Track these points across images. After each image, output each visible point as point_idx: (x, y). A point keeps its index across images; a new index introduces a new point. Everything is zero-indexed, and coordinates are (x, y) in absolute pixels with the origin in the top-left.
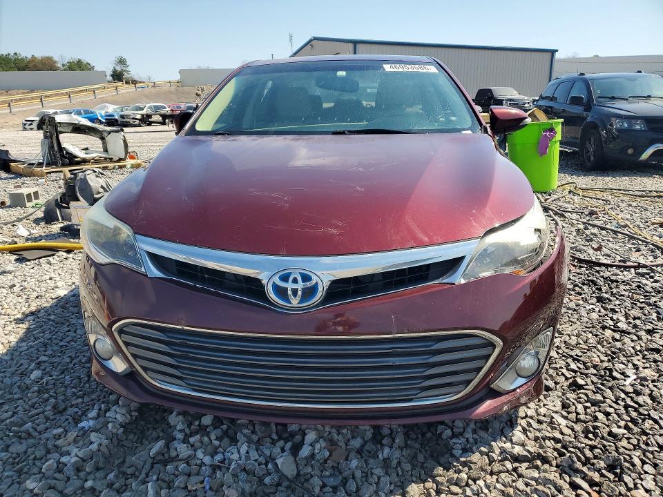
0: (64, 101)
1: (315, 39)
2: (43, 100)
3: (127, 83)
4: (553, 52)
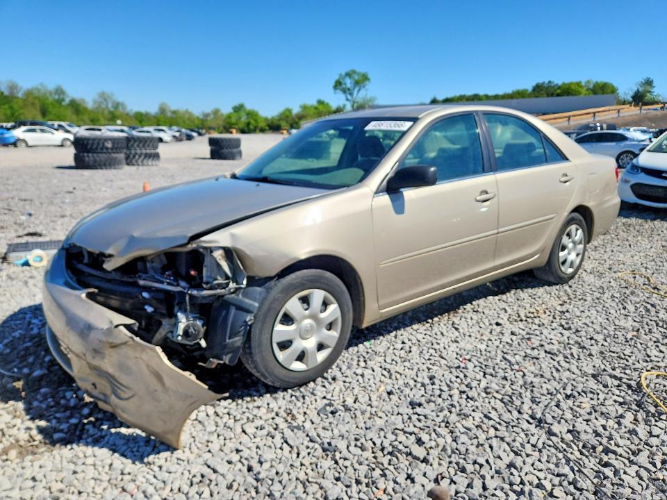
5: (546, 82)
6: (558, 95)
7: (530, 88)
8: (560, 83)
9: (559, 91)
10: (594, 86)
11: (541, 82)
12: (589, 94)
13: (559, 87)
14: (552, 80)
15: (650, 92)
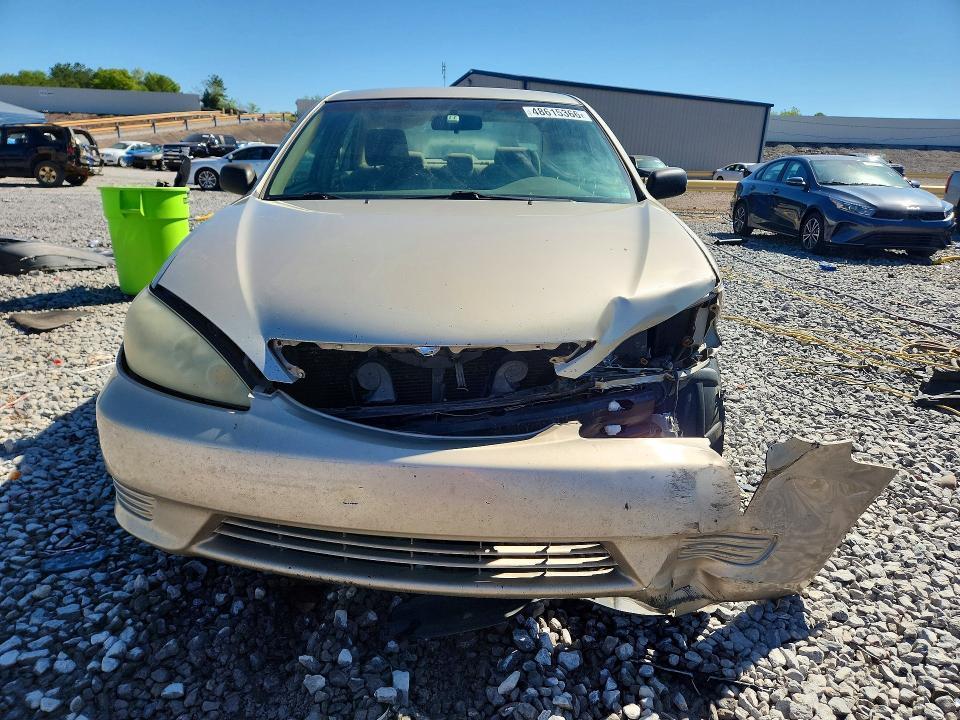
0: (146, 130)
1: (475, 72)
2: (120, 127)
3: (228, 112)
4: (768, 107)
5: (73, 65)
6: (97, 87)
7: (46, 70)
8: (95, 69)
9: (97, 81)
10: (147, 78)
11: (63, 63)
12: (144, 90)
13: (96, 76)
14: (81, 63)
15: (221, 95)
